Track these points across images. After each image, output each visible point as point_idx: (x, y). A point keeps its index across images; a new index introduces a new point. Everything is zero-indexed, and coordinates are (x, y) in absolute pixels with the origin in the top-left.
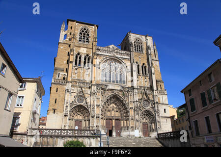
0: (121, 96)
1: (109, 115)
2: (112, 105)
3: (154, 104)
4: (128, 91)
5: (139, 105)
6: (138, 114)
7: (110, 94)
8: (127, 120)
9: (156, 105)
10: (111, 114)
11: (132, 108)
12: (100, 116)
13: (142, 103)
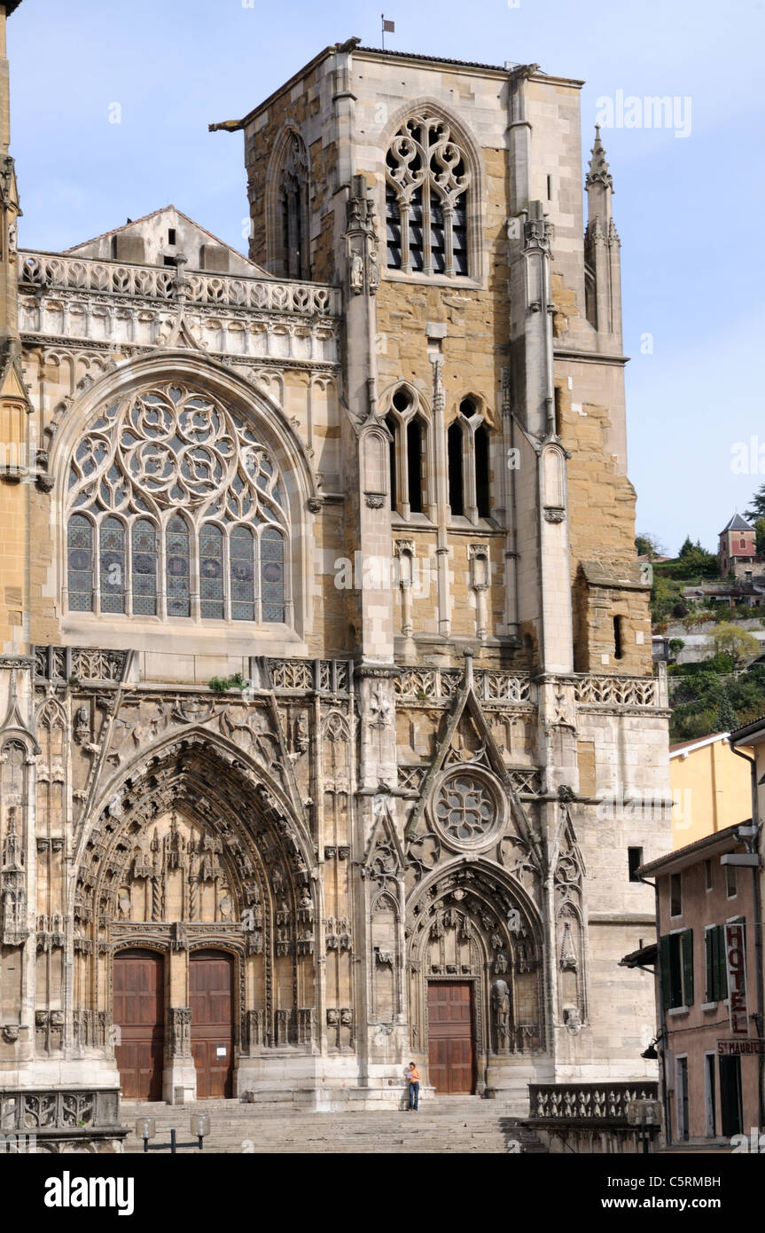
0: (244, 744)
1: (137, 917)
2: (163, 825)
3: (539, 805)
4: (311, 698)
5: (399, 822)
6: (392, 903)
7: (148, 739)
8: (300, 953)
9: (555, 814)
10: (157, 905)
11: (338, 854)
12: (73, 935)
13: (432, 803)
